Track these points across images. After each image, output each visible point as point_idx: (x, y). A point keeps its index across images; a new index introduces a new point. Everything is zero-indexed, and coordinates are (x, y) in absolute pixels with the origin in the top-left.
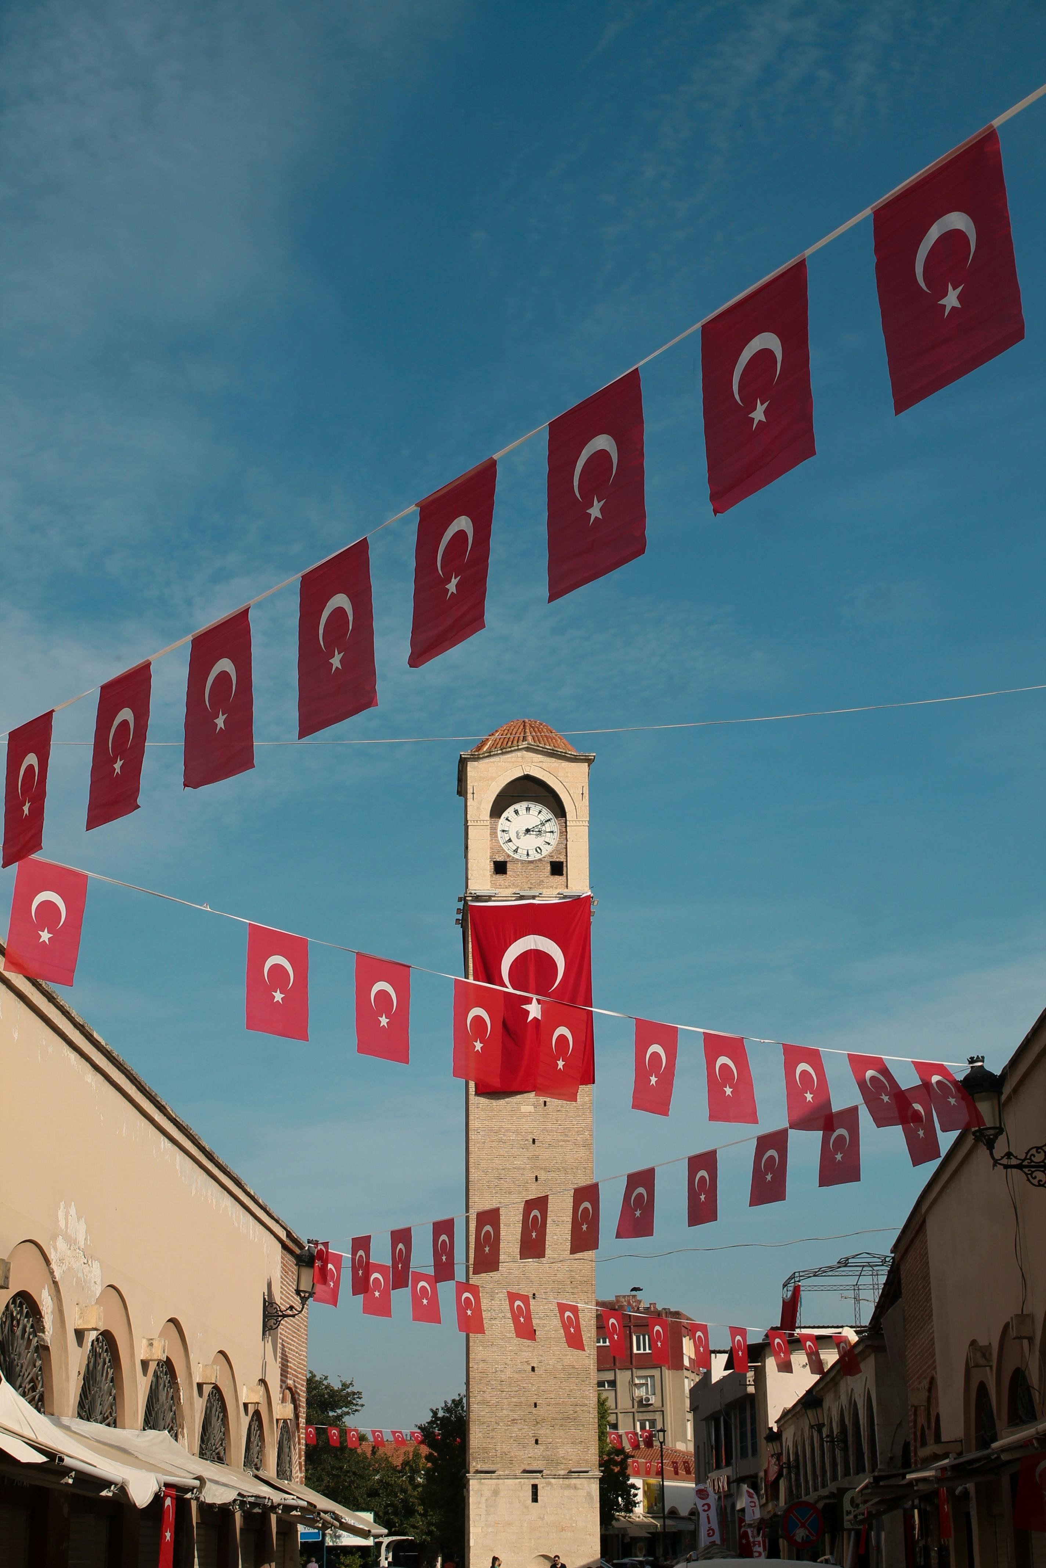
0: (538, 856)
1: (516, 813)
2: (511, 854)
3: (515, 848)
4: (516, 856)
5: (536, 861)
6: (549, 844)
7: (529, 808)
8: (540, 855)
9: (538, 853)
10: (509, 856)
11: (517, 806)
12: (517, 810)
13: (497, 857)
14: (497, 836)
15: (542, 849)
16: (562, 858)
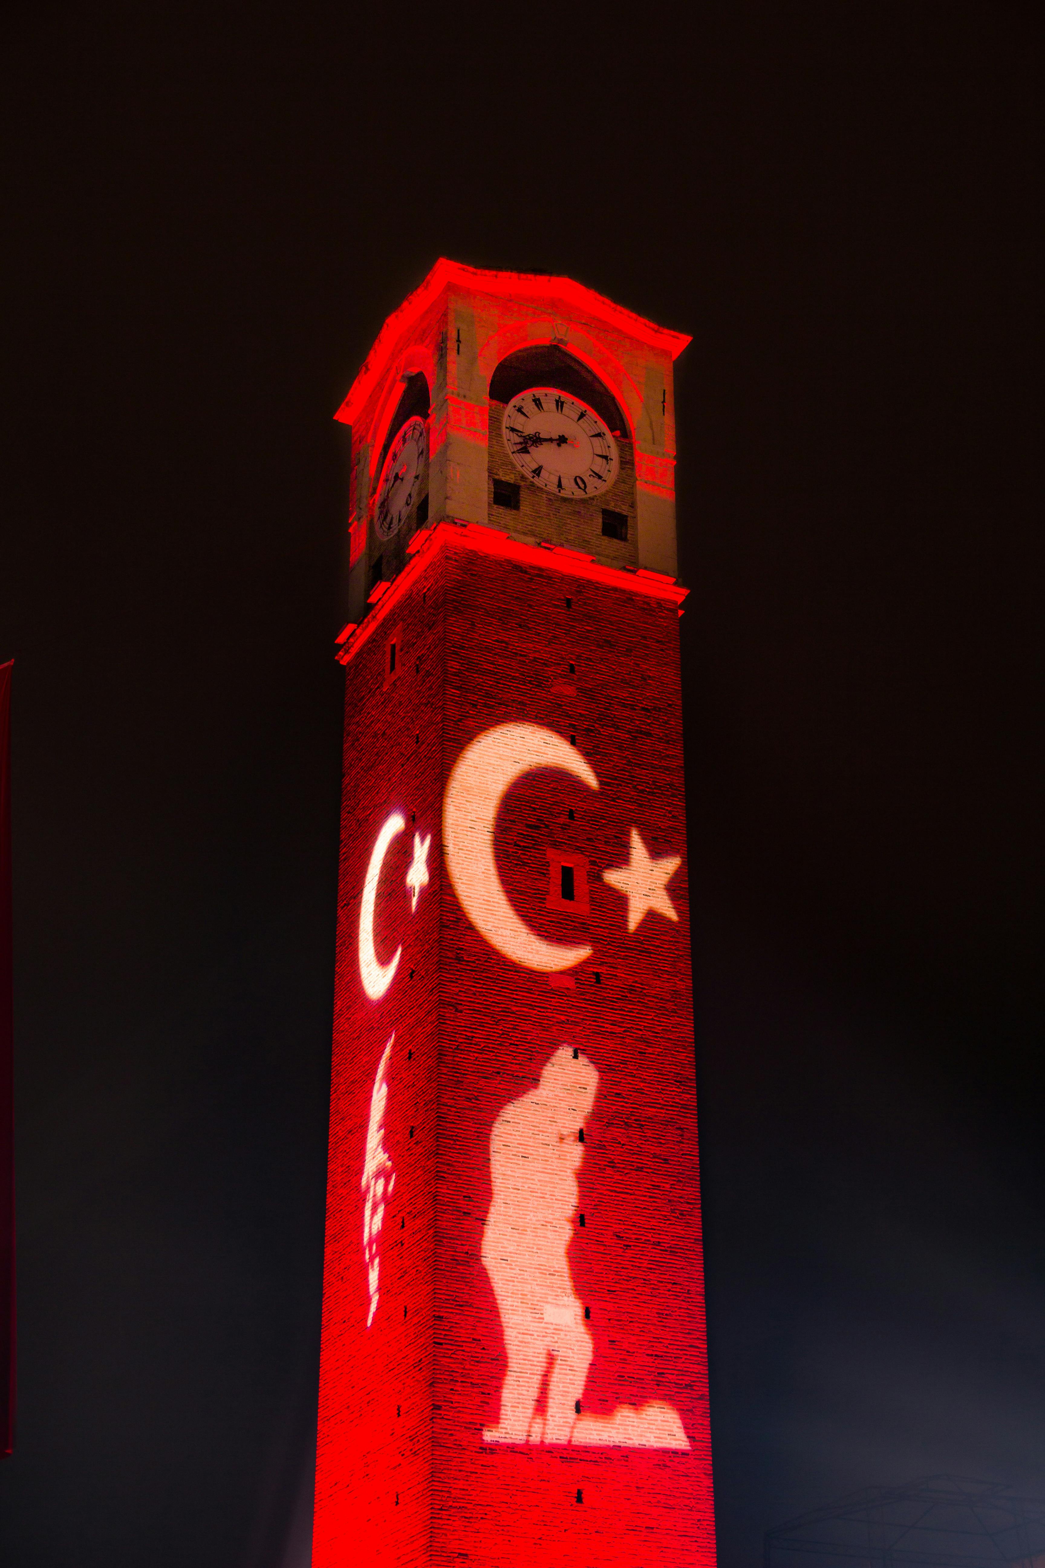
0: (579, 494)
1: (536, 404)
2: (529, 475)
3: (534, 466)
4: (537, 481)
5: (572, 500)
6: (600, 477)
7: (562, 403)
8: (583, 493)
9: (580, 488)
10: (523, 477)
11: (539, 392)
12: (539, 400)
13: (501, 474)
14: (500, 435)
15: (586, 481)
16: (624, 509)
